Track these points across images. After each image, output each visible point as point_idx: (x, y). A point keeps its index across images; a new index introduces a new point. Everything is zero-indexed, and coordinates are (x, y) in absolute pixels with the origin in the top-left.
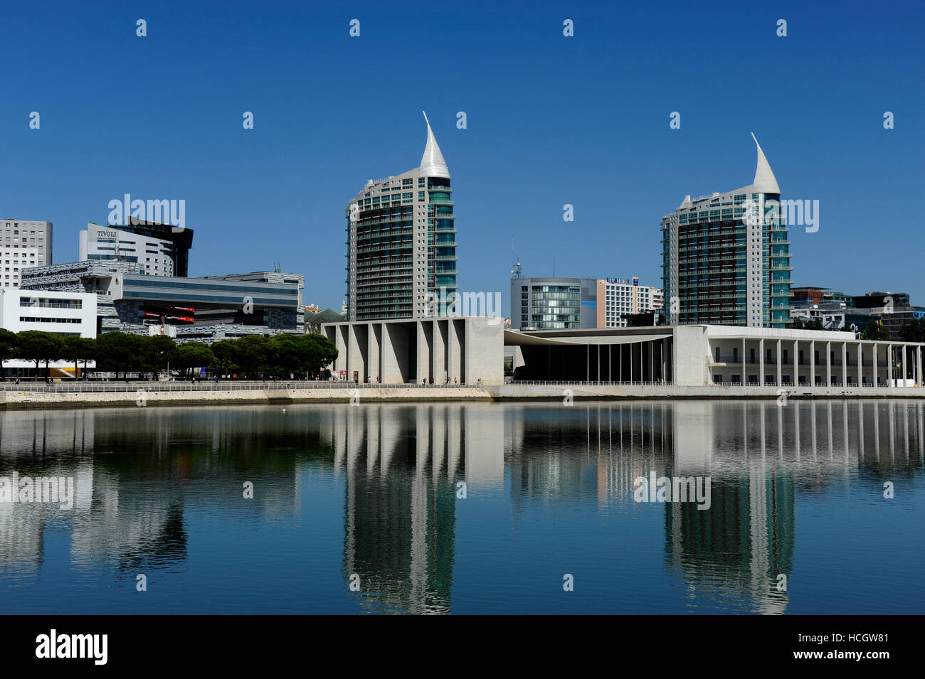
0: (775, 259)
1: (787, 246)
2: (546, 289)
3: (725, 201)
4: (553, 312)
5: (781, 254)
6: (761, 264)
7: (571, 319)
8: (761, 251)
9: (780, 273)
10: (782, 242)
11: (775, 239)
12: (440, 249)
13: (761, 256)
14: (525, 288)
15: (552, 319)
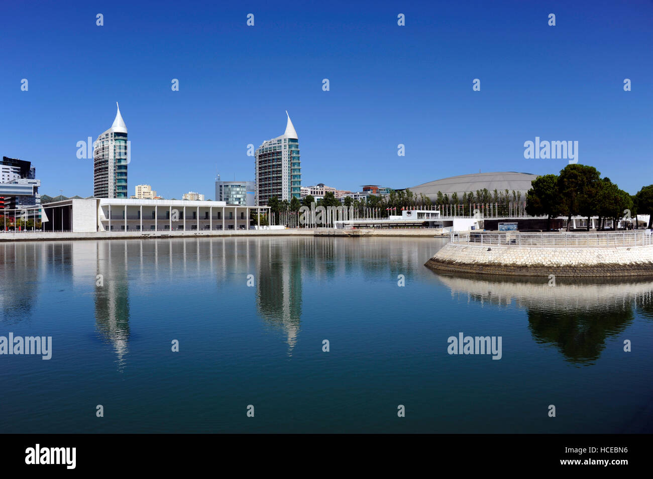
0: (293, 169)
1: (299, 163)
2: (230, 187)
3: (274, 143)
4: (233, 196)
5: (296, 167)
6: (288, 172)
7: (242, 200)
8: (287, 166)
9: (295, 176)
10: (297, 161)
11: (293, 160)
12: (118, 166)
13: (287, 168)
14: (221, 186)
15: (233, 200)
